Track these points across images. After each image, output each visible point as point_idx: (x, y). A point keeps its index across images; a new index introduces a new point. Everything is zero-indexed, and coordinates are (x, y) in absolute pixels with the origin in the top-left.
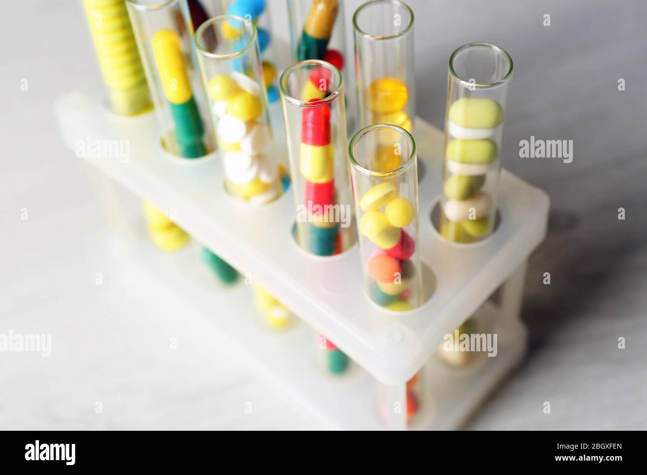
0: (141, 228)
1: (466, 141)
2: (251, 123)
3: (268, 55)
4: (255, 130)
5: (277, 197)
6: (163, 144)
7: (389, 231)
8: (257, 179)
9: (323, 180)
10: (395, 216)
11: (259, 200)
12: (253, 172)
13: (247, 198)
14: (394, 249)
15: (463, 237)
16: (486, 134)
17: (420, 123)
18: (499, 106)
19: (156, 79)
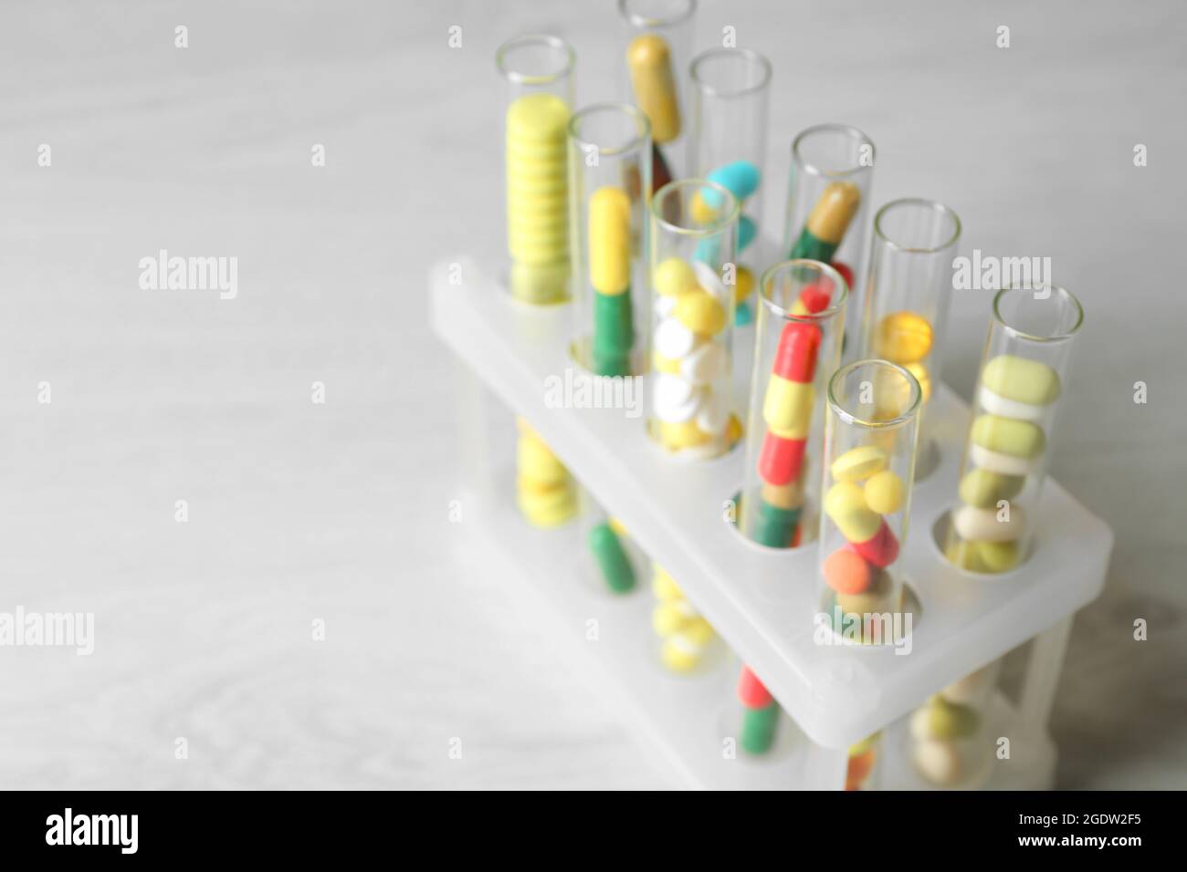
0: (506, 484)
1: (1000, 418)
2: (702, 338)
3: (747, 257)
4: (705, 349)
5: (718, 456)
6: (573, 351)
7: (864, 516)
8: (692, 421)
9: (790, 434)
10: (877, 494)
11: (691, 455)
12: (687, 411)
13: (675, 448)
14: (865, 544)
15: (976, 565)
16: (1029, 412)
17: (943, 392)
18: (1055, 377)
19: (585, 261)
